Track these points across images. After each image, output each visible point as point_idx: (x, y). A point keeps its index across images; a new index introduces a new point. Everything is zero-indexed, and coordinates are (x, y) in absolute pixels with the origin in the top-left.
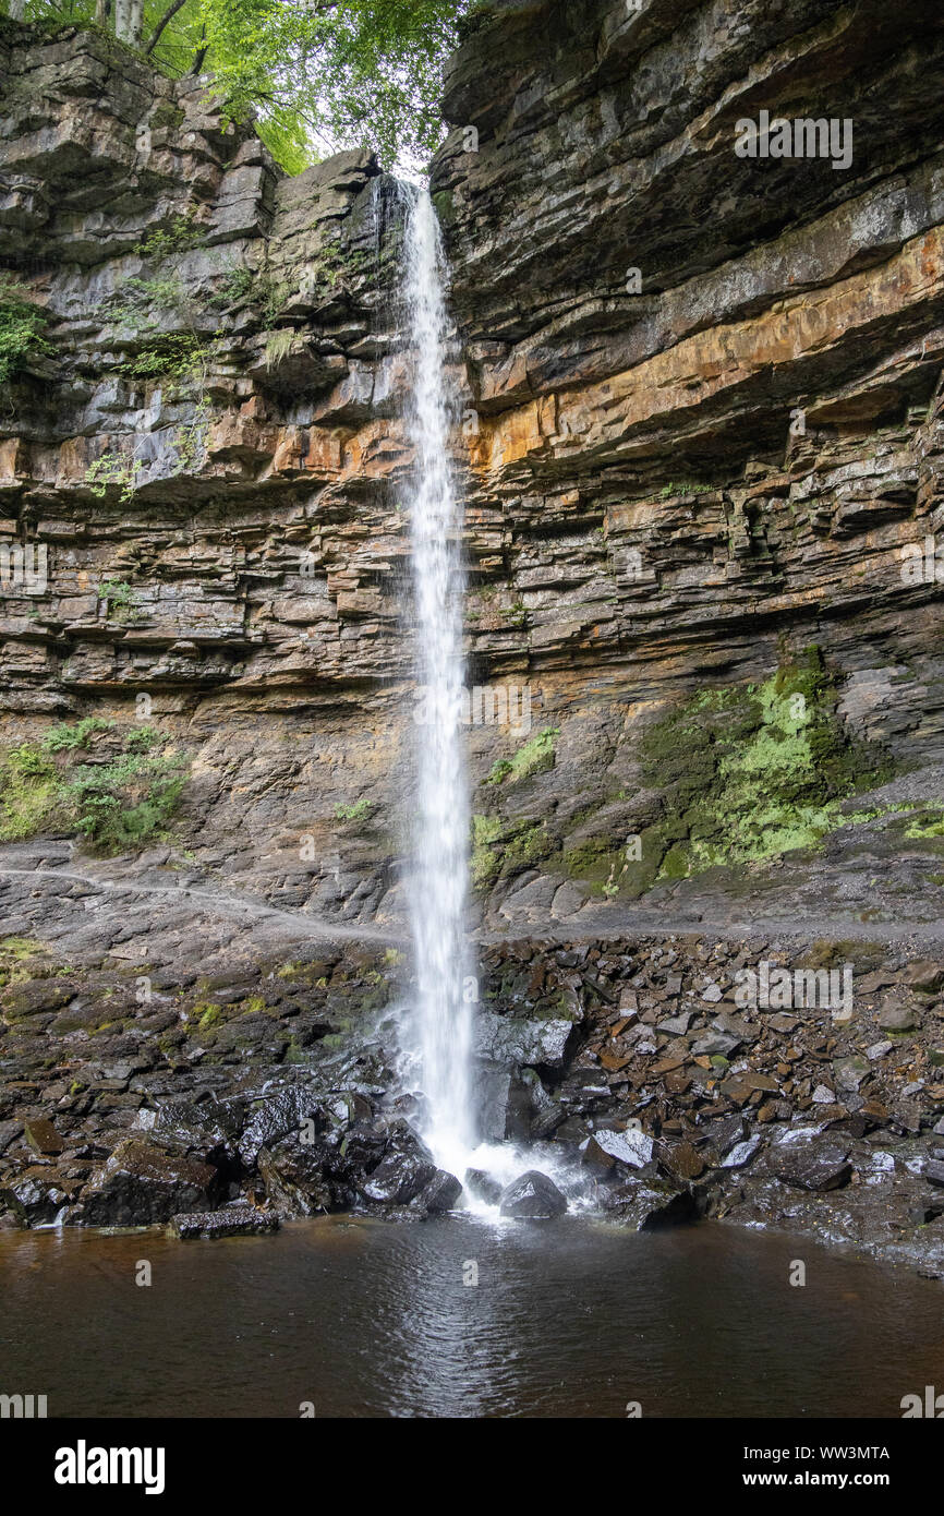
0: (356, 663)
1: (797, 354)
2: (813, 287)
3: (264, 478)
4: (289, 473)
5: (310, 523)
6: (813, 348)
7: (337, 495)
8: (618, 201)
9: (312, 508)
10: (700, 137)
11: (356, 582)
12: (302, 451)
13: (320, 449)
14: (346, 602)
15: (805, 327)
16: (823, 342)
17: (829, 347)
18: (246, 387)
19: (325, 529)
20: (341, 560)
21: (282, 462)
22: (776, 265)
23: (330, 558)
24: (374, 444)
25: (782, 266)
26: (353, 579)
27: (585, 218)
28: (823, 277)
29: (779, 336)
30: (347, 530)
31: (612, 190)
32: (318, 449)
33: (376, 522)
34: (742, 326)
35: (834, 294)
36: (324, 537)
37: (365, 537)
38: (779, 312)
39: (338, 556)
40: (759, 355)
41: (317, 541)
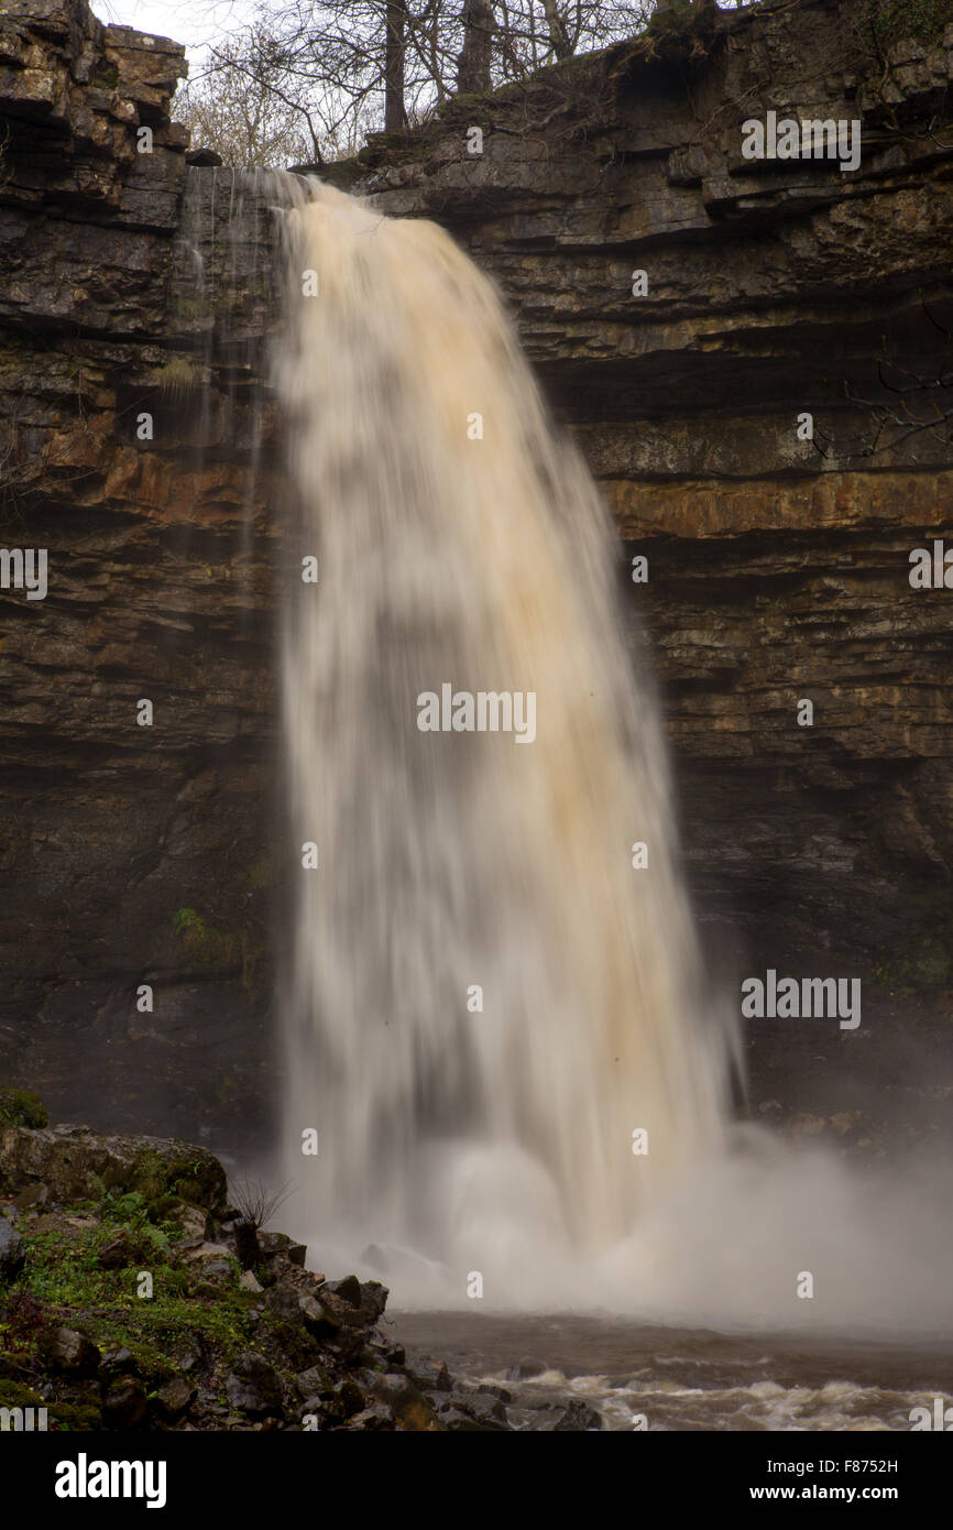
0: (103, 725)
1: (702, 535)
2: (728, 478)
3: (92, 500)
4: (112, 501)
5: (107, 557)
6: (719, 534)
7: (151, 534)
8: (596, 354)
9: (115, 543)
10: (703, 338)
11: (134, 634)
12: (134, 483)
13: (152, 481)
14: (115, 653)
15: (712, 511)
16: (727, 532)
17: (731, 536)
18: (105, 398)
19: (118, 568)
20: (122, 605)
21: (117, 490)
22: (697, 445)
23: (110, 602)
24: (215, 491)
25: (703, 449)
26: (133, 630)
27: (549, 353)
28: (741, 473)
29: (685, 510)
30: (143, 573)
31: (593, 343)
32: (151, 480)
33: (177, 571)
34: (646, 489)
35: (744, 491)
36: (113, 575)
37: (154, 584)
38: (689, 489)
39: (118, 599)
40: (662, 523)
41: (105, 579)
